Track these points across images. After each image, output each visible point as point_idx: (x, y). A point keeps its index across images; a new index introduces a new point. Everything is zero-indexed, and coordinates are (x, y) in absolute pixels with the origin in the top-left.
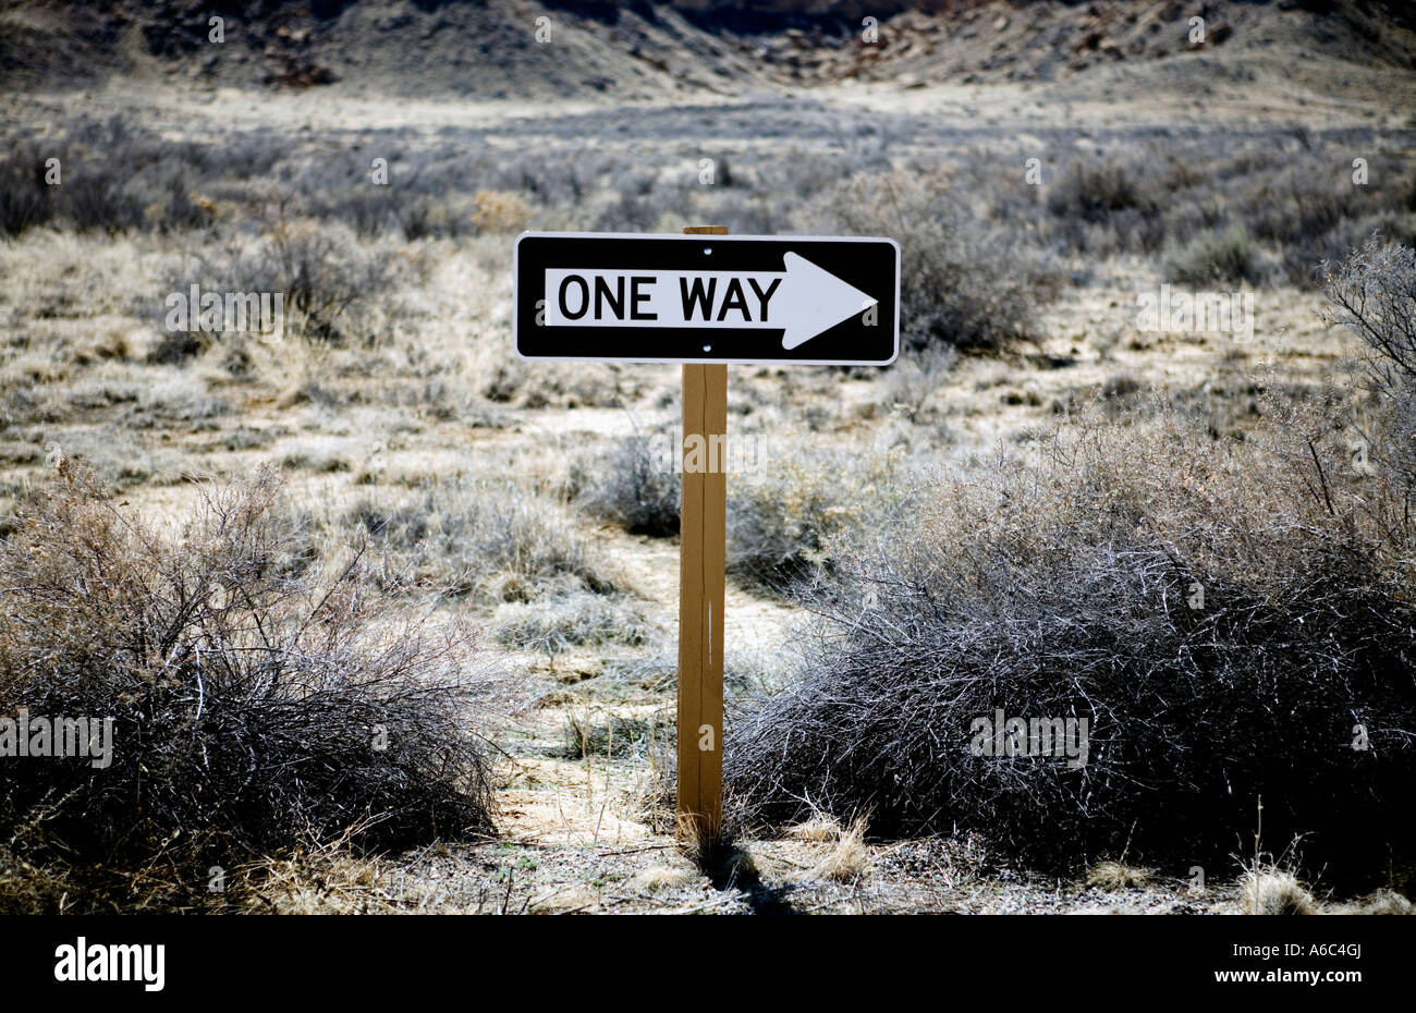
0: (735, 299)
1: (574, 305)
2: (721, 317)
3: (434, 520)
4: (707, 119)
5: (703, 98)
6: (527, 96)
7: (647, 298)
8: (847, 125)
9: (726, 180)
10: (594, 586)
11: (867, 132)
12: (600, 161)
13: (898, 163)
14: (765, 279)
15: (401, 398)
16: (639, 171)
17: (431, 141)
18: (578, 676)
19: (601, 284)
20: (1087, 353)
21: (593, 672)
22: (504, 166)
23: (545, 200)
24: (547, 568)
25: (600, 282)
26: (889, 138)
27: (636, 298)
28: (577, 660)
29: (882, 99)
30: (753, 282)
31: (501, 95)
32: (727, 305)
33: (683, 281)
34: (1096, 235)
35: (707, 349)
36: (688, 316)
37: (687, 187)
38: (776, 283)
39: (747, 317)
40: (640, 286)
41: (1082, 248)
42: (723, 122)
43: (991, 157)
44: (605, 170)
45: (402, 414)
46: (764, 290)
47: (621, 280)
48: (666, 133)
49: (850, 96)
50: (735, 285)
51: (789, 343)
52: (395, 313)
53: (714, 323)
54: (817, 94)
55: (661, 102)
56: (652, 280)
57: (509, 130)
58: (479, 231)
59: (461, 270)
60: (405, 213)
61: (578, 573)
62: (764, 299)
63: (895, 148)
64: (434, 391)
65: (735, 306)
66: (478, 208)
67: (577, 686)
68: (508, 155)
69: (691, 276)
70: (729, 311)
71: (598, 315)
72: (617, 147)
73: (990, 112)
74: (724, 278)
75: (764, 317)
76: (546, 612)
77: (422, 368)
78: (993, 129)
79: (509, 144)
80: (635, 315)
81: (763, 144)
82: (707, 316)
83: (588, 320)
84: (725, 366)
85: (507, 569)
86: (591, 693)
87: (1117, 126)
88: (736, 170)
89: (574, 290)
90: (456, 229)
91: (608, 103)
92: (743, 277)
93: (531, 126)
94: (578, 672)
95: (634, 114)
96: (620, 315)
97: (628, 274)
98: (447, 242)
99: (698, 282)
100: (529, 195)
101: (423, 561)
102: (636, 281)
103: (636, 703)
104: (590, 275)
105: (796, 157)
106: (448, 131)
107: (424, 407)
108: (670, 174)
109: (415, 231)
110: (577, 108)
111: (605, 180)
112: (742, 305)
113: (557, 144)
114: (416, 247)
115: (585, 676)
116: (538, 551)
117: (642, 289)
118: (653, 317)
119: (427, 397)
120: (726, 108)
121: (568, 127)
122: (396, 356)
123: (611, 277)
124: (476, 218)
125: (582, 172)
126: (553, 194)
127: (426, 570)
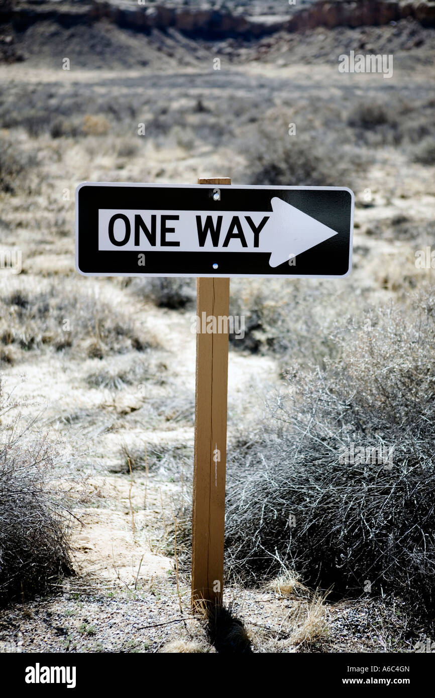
0: (235, 231)
1: (120, 235)
2: (226, 244)
3: (53, 302)
4: (191, 80)
5: (190, 70)
6: (111, 68)
7: (172, 230)
8: (254, 83)
9: (200, 109)
10: (139, 346)
11: (262, 86)
12: (143, 99)
13: (278, 101)
14: (257, 217)
15: (43, 224)
16: (161, 104)
17: (67, 89)
18: (128, 410)
19: (139, 220)
20: (380, 200)
21: (137, 407)
22: (100, 101)
23: (119, 119)
24: (113, 334)
25: (138, 219)
26: (273, 89)
27: (164, 230)
28: (128, 397)
29: (269, 71)
30: (249, 219)
31: (99, 68)
32: (230, 235)
33: (199, 218)
34: (371, 136)
35: (215, 266)
36: (202, 243)
37: (182, 112)
38: (266, 219)
39: (244, 244)
40: (167, 221)
41: (367, 143)
42: (199, 81)
43: (319, 99)
44: (147, 102)
45: (43, 234)
46: (257, 225)
47: (154, 218)
48: (173, 86)
49: (255, 70)
50: (236, 221)
51: (274, 263)
52: (43, 178)
53: (220, 249)
54: (241, 69)
55: (170, 72)
56: (176, 218)
57: (103, 84)
58: (85, 134)
59: (77, 154)
60: (52, 125)
61: (131, 337)
62: (257, 231)
63: (276, 94)
64: (60, 222)
65: (235, 236)
66: (85, 124)
67: (128, 417)
68: (103, 96)
69: (204, 214)
70: (232, 240)
71: (137, 243)
72: (151, 92)
73: (317, 77)
74: (228, 216)
75: (256, 244)
76: (113, 365)
77: (54, 207)
78: (318, 86)
79: (102, 90)
80: (164, 243)
81: (217, 92)
82: (215, 244)
83: (130, 247)
84: (228, 279)
85: (91, 336)
86: (136, 422)
87: (373, 85)
88: (207, 104)
89: (120, 225)
90: (75, 133)
91: (147, 72)
92: (242, 215)
93: (112, 82)
94: (129, 407)
95: (159, 77)
96: (153, 243)
97: (159, 213)
98: (70, 141)
99: (209, 219)
100: (111, 116)
101: (47, 329)
102: (164, 218)
103: (162, 430)
104: (131, 214)
105: (232, 98)
106: (76, 84)
107: (54, 230)
108: (175, 105)
109: (57, 134)
110: (134, 74)
111: (146, 108)
112: (241, 235)
113: (125, 91)
114: (55, 143)
115: (133, 410)
116: (109, 324)
117: (169, 224)
118: (177, 244)
119: (56, 224)
120: (200, 75)
121: (129, 83)
122: (42, 201)
123: (146, 215)
124: (84, 128)
125: (136, 104)
126: (123, 115)
127: (48, 334)
